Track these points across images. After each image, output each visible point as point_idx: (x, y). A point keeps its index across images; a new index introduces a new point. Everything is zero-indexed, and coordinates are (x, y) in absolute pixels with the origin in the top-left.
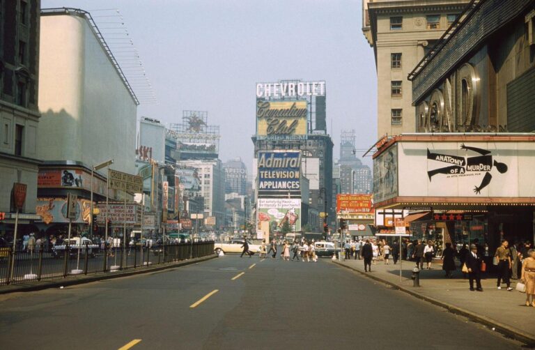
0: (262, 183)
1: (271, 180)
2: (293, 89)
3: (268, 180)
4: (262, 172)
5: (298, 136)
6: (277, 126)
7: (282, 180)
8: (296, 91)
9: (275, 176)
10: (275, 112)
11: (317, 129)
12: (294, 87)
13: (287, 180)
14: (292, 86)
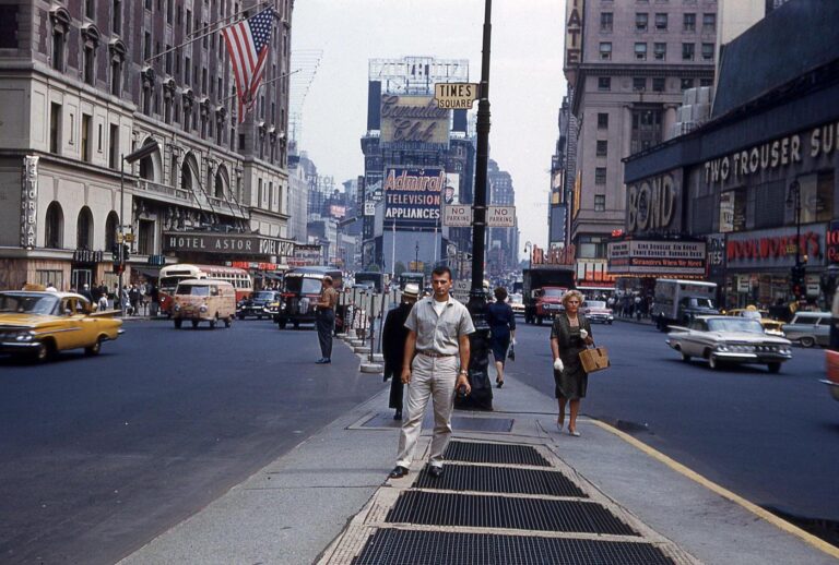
0: (389, 210)
1: (402, 206)
2: (423, 70)
3: (397, 206)
4: (390, 195)
5: (436, 145)
6: (408, 130)
7: (416, 206)
8: (427, 73)
9: (408, 201)
10: (405, 109)
11: (455, 130)
12: (423, 67)
13: (423, 207)
14: (421, 66)
